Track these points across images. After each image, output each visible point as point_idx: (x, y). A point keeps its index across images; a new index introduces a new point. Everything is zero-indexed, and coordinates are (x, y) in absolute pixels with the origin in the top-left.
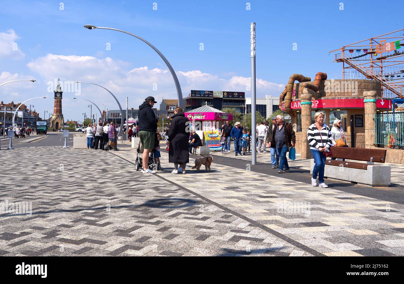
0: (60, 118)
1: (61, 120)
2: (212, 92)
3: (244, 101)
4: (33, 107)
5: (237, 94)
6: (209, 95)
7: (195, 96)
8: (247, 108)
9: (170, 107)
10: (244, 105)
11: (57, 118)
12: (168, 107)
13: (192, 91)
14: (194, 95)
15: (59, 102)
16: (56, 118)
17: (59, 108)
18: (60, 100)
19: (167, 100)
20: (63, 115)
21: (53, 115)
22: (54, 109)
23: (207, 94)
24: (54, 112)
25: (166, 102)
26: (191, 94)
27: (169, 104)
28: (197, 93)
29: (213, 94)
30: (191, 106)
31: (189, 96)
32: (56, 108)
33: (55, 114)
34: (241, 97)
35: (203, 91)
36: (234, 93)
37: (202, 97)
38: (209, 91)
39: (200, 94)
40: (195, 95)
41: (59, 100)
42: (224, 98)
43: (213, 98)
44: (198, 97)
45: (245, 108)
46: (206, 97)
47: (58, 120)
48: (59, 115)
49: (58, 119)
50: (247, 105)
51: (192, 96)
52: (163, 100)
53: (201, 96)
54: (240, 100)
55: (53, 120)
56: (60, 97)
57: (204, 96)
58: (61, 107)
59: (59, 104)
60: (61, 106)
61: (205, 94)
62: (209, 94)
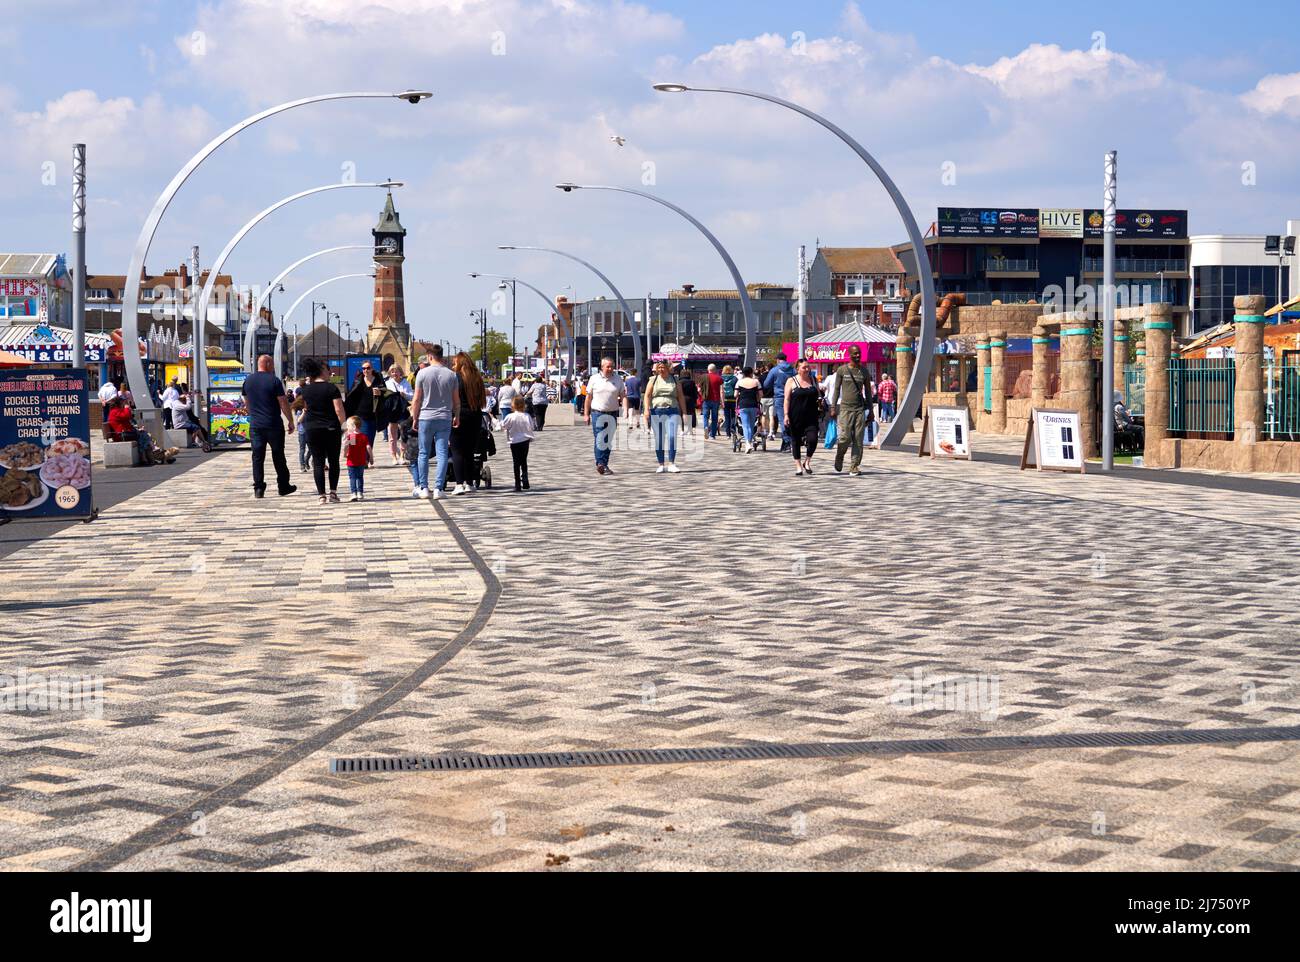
0: (399, 339)
1: (402, 346)
2: (1034, 213)
3: (1182, 253)
4: (282, 289)
5: (1149, 220)
6: (1019, 229)
7: (956, 234)
8: (1197, 284)
9: (847, 281)
10: (1184, 266)
11: (387, 339)
12: (838, 285)
13: (942, 212)
14: (950, 229)
15: (392, 273)
16: (383, 338)
17: (394, 299)
18: (395, 268)
19: (838, 251)
20: (407, 326)
21: (371, 328)
22: (376, 304)
23: (1010, 225)
24: (375, 315)
25: (831, 262)
26: (937, 225)
27: (843, 268)
28: (963, 220)
29: (1038, 222)
30: (941, 276)
31: (930, 234)
32: (380, 299)
33: (379, 324)
34: (1168, 231)
35: (990, 210)
36: (1137, 213)
37: (989, 235)
38: (1018, 211)
39: (980, 226)
40: (957, 229)
41: (392, 264)
42: (1088, 241)
43: (1036, 241)
44: (968, 236)
45: (1187, 280)
46: (1008, 235)
47: (392, 346)
48: (394, 326)
49: (392, 342)
50: (1197, 269)
51: (941, 234)
52: (819, 250)
53: (982, 234)
54: (1166, 246)
55: (371, 347)
56: (395, 253)
57: (998, 233)
58: (402, 296)
59: (392, 281)
60: (399, 291)
61: (1000, 223)
62: (1019, 224)
